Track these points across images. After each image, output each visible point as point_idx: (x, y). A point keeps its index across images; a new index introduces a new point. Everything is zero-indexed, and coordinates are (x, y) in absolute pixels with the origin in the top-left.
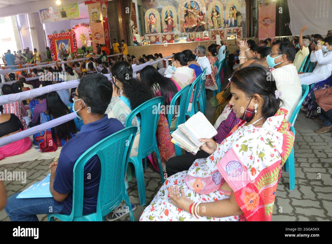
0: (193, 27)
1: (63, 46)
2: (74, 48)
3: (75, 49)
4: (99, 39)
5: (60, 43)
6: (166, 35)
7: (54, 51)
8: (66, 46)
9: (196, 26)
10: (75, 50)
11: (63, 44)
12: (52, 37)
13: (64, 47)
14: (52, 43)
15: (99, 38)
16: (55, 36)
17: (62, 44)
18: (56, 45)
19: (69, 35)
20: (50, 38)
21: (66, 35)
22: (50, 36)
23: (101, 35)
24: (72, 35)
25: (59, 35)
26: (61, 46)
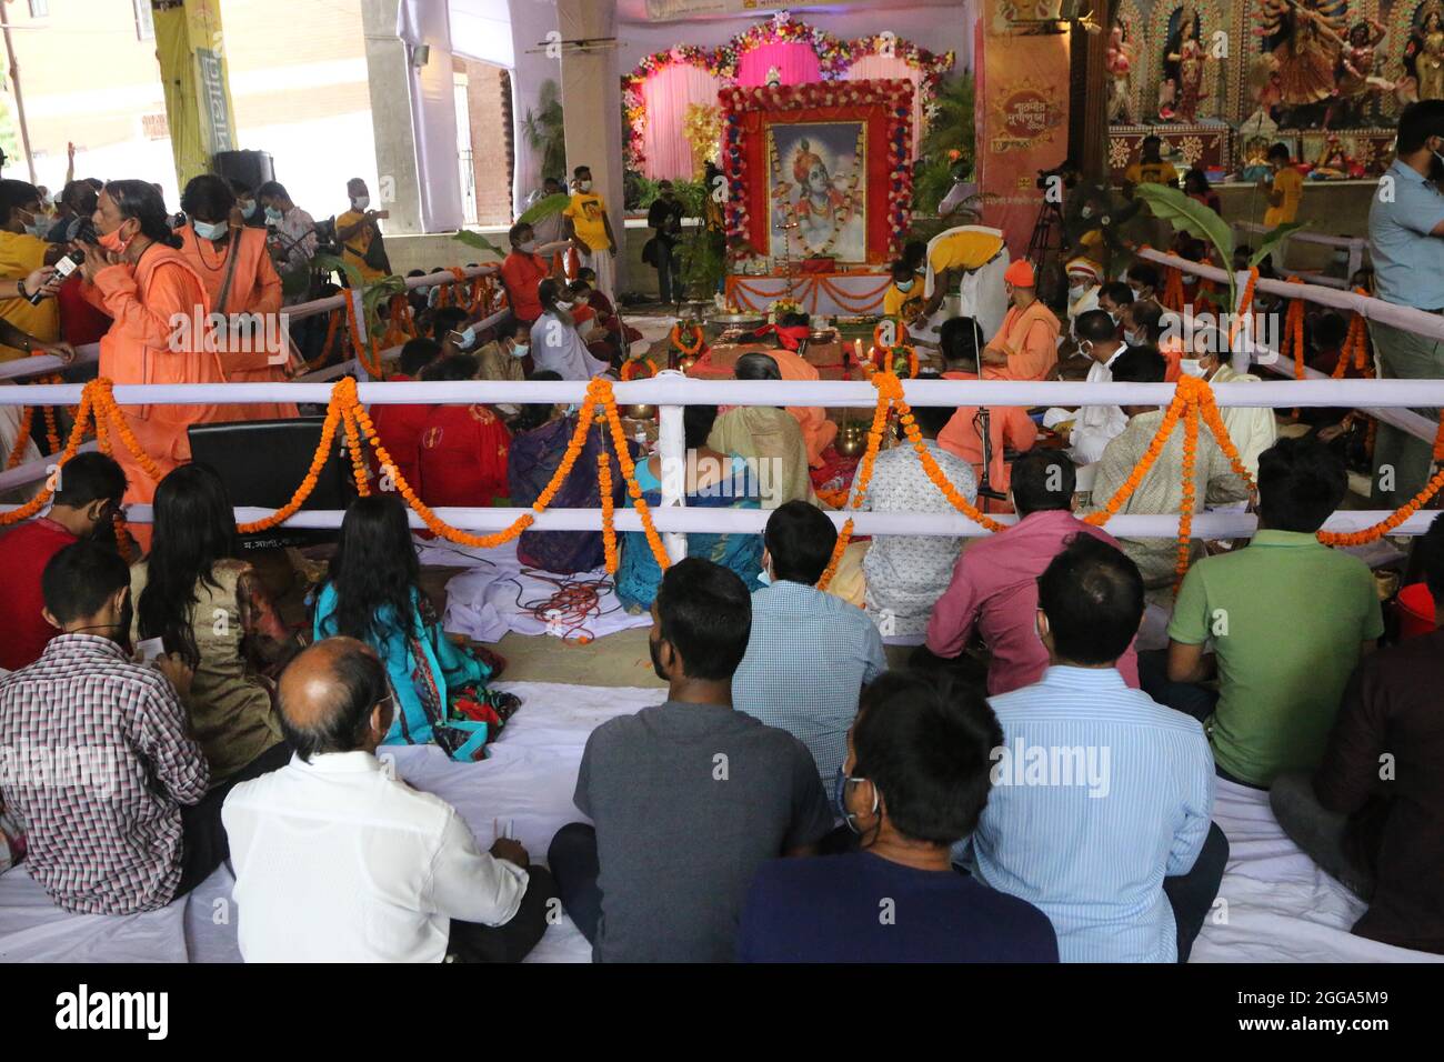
0: (1313, 100)
1: (817, 159)
2: (894, 175)
3: (898, 182)
4: (1035, 133)
5: (798, 146)
6: (1181, 138)
7: (747, 192)
8: (835, 163)
9: (1330, 99)
10: (897, 190)
11: (816, 147)
12: (755, 101)
13: (823, 169)
14: (745, 137)
15: (1032, 126)
16: (776, 98)
17: (806, 147)
18: (770, 157)
19: (869, 98)
20: (739, 107)
21: (854, 95)
22: (736, 96)
23: (1052, 111)
24: (895, 96)
25: (804, 92)
26: (799, 160)
